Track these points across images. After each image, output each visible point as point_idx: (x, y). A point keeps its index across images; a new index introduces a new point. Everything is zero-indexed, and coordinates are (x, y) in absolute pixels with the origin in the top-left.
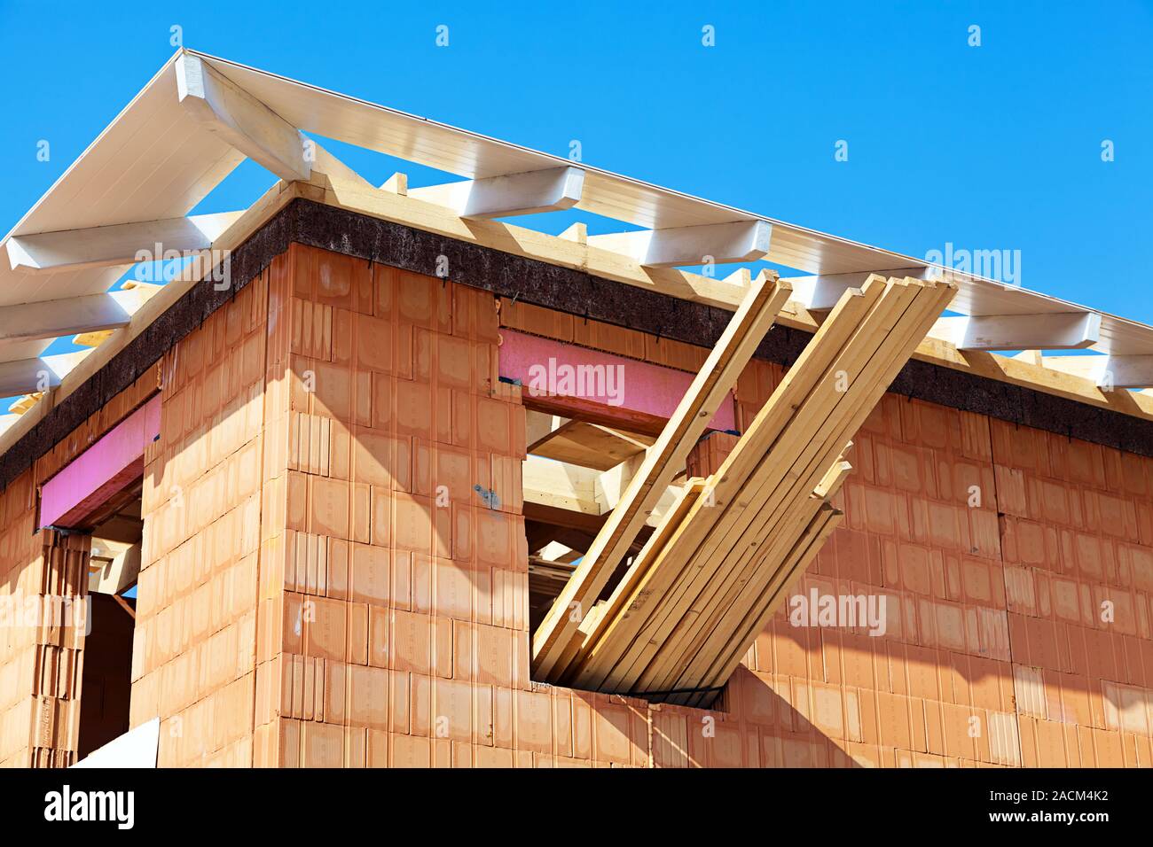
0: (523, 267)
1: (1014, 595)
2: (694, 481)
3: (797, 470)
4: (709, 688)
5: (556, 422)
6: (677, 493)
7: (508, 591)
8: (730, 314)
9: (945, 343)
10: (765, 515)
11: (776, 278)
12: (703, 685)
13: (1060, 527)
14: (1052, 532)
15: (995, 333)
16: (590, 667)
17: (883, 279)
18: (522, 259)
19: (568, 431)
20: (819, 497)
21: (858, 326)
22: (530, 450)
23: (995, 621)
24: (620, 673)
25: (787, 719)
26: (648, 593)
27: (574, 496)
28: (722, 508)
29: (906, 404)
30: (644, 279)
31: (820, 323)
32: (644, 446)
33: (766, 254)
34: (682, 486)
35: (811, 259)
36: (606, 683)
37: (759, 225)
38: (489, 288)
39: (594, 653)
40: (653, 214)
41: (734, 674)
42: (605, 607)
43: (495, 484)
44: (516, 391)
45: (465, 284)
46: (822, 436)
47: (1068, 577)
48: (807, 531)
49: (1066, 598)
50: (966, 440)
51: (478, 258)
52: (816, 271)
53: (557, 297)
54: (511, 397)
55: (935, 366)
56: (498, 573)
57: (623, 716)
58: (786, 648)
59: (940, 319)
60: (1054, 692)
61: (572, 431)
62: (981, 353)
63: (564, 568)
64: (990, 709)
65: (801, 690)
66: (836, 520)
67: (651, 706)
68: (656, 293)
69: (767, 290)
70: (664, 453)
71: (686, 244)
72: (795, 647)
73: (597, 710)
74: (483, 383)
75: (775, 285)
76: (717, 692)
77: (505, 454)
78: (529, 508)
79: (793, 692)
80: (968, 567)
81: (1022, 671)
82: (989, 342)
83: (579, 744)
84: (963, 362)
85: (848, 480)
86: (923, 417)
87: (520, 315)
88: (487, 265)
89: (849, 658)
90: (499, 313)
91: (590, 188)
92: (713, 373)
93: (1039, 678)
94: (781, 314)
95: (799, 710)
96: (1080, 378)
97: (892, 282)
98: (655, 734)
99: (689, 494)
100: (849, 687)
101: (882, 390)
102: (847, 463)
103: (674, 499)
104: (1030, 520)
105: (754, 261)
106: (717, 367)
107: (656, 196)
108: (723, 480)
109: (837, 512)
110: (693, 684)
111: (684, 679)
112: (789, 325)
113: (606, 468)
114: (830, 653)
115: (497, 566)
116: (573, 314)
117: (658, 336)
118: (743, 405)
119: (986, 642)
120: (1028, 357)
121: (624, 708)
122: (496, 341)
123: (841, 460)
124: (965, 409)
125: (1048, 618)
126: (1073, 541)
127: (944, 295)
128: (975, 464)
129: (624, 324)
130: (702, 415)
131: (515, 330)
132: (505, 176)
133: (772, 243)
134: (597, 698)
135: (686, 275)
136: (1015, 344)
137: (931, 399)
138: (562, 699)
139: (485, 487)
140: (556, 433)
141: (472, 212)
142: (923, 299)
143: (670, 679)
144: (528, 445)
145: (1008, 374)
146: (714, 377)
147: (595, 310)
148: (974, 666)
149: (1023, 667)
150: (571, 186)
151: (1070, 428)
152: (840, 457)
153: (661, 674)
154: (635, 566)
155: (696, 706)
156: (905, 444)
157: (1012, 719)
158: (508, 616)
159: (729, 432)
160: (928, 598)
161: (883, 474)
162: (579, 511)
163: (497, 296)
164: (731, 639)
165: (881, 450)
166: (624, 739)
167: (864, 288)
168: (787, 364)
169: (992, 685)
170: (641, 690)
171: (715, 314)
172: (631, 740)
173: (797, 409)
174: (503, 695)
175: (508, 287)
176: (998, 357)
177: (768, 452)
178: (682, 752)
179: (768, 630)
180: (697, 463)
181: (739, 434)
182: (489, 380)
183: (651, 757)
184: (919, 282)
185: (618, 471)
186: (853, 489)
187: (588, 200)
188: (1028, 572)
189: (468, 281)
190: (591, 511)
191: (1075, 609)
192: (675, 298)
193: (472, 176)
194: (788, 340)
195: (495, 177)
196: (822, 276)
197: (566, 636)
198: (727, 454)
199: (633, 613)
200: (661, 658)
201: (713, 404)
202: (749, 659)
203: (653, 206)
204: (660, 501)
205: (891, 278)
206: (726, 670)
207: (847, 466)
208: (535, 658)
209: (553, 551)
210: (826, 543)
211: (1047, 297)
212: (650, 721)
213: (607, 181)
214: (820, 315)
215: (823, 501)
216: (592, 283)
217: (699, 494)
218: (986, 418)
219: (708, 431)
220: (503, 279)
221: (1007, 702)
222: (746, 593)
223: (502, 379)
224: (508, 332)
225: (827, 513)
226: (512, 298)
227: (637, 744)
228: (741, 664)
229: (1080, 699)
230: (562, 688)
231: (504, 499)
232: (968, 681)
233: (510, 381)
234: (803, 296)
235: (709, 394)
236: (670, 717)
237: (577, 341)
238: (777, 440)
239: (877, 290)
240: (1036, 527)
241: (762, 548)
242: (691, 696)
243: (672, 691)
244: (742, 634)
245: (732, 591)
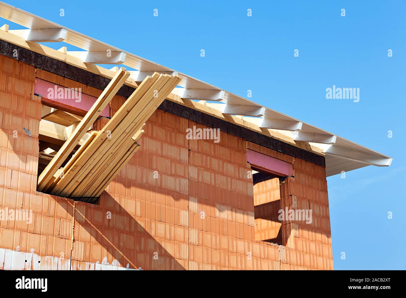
0: (45, 59)
1: (191, 175)
2: (93, 132)
3: (127, 131)
4: (94, 197)
5: (52, 110)
6: (90, 135)
7: (31, 162)
8: (110, 80)
9: (177, 96)
10: (116, 144)
11: (125, 70)
12: (92, 196)
13: (207, 155)
14: (204, 156)
15: (193, 94)
16: (56, 188)
17: (159, 74)
18: (45, 56)
19: (56, 113)
20: (134, 140)
21: (150, 88)
22: (42, 118)
23: (185, 182)
24: (66, 190)
25: (118, 209)
26: (77, 166)
27: (57, 134)
28: (102, 141)
29: (164, 114)
30: (84, 67)
31: (138, 85)
32: (80, 120)
33: (123, 62)
34: (90, 133)
35: (138, 66)
36: (61, 194)
37: (122, 53)
38: (33, 64)
39: (58, 184)
40: (89, 46)
41: (102, 193)
42: (62, 170)
43: (30, 128)
44: (40, 99)
45: (25, 62)
46: (136, 121)
47: (208, 170)
48: (129, 150)
49: (207, 177)
50: (181, 126)
51: (30, 55)
52: (139, 70)
53: (55, 70)
54: (38, 100)
55: (173, 102)
56: (29, 156)
57: (65, 204)
58: (119, 186)
59: (175, 88)
60: (201, 205)
61: (57, 113)
62: (188, 100)
63: (51, 156)
64: (181, 209)
65: (123, 200)
66: (138, 147)
67: (75, 202)
68: (88, 72)
69: (122, 74)
70: (86, 122)
71: (99, 57)
72: (122, 186)
73: (57, 202)
74: (29, 95)
75: (125, 73)
76: (97, 198)
77: (34, 118)
78: (41, 136)
79: (120, 200)
80: (178, 165)
81: (192, 198)
82: (190, 97)
83: (51, 212)
84: (182, 102)
85: (143, 136)
86: (168, 118)
87: (43, 74)
88: (33, 57)
89: (139, 191)
90: (36, 73)
91: (69, 36)
92: (103, 98)
93: (197, 201)
94: (126, 82)
95: (122, 206)
96: (218, 111)
97: (161, 75)
98: (75, 210)
99: (92, 136)
100: (138, 200)
101: (156, 108)
102: (143, 130)
103: (88, 136)
104: (198, 152)
105: (119, 64)
106: (104, 97)
107: (90, 41)
108: (104, 132)
109: (139, 145)
110: (89, 195)
111: (86, 194)
112: (129, 86)
113: (68, 126)
114: (133, 189)
115: (27, 154)
116: (60, 76)
117: (87, 85)
118: (112, 109)
119: (181, 188)
120: (202, 102)
121: (66, 202)
122: (34, 82)
123: (141, 129)
124: (181, 117)
125: (201, 183)
126: (211, 160)
127: (177, 80)
128: (183, 134)
129: (77, 80)
130: (98, 111)
131: (41, 79)
132: (41, 29)
133: (126, 59)
134: (58, 198)
135: (98, 66)
136: (199, 98)
137: (172, 113)
138: (46, 198)
139: (26, 128)
140: (52, 113)
141: (29, 40)
142: (170, 81)
143: (82, 194)
144: (42, 117)
145: (196, 107)
146: (103, 100)
147: (68, 75)
148: (177, 196)
149: (192, 197)
150: (63, 34)
151: (213, 125)
152: (141, 128)
153: (79, 192)
154: (74, 156)
155: (89, 202)
156: (162, 126)
157: (187, 213)
158: (31, 170)
159: (107, 117)
160: (165, 174)
161: (155, 135)
162: (58, 139)
163: (36, 68)
164: (102, 182)
165: (154, 127)
166: (65, 211)
167: (153, 76)
168: (127, 98)
169: (183, 202)
170: (72, 196)
171: (106, 80)
172: (67, 212)
173: (129, 112)
174: (27, 195)
175: (40, 65)
176: (193, 102)
177: (119, 125)
178: (84, 217)
179: (114, 180)
180: (96, 127)
181: (110, 118)
182: (31, 94)
183: (73, 218)
184: (170, 76)
185: (72, 126)
186: (145, 138)
187: (68, 40)
188: (196, 168)
189: (26, 62)
190: (62, 139)
191: (209, 181)
192: (93, 74)
193: (30, 28)
194: (128, 90)
195: (38, 29)
196: (141, 71)
197: (49, 178)
198: (106, 124)
199: (71, 172)
200: (79, 187)
201: (102, 108)
202: (107, 189)
203: (89, 44)
204: (83, 137)
205: (161, 74)
206: (100, 191)
207: (143, 131)
208: (38, 184)
209: (49, 151)
210: (134, 155)
211: (209, 84)
212: (74, 206)
213: (74, 34)
214: (138, 83)
215: (134, 141)
216: (67, 66)
217: (96, 136)
218: (188, 120)
219: (100, 117)
220: (38, 62)
221: (186, 207)
222: (108, 169)
223: (35, 94)
224: (38, 80)
225: (135, 145)
226: (40, 68)
227: (69, 213)
228: (105, 190)
229: (208, 208)
230: (46, 194)
231: (32, 133)
232: (175, 200)
233: (38, 95)
234: (134, 77)
235: (101, 105)
236: (81, 205)
237: (60, 84)
238: (121, 121)
239: (156, 77)
240: (200, 155)
241: (114, 155)
242: (88, 199)
243: (82, 197)
244: (106, 181)
245: (104, 167)
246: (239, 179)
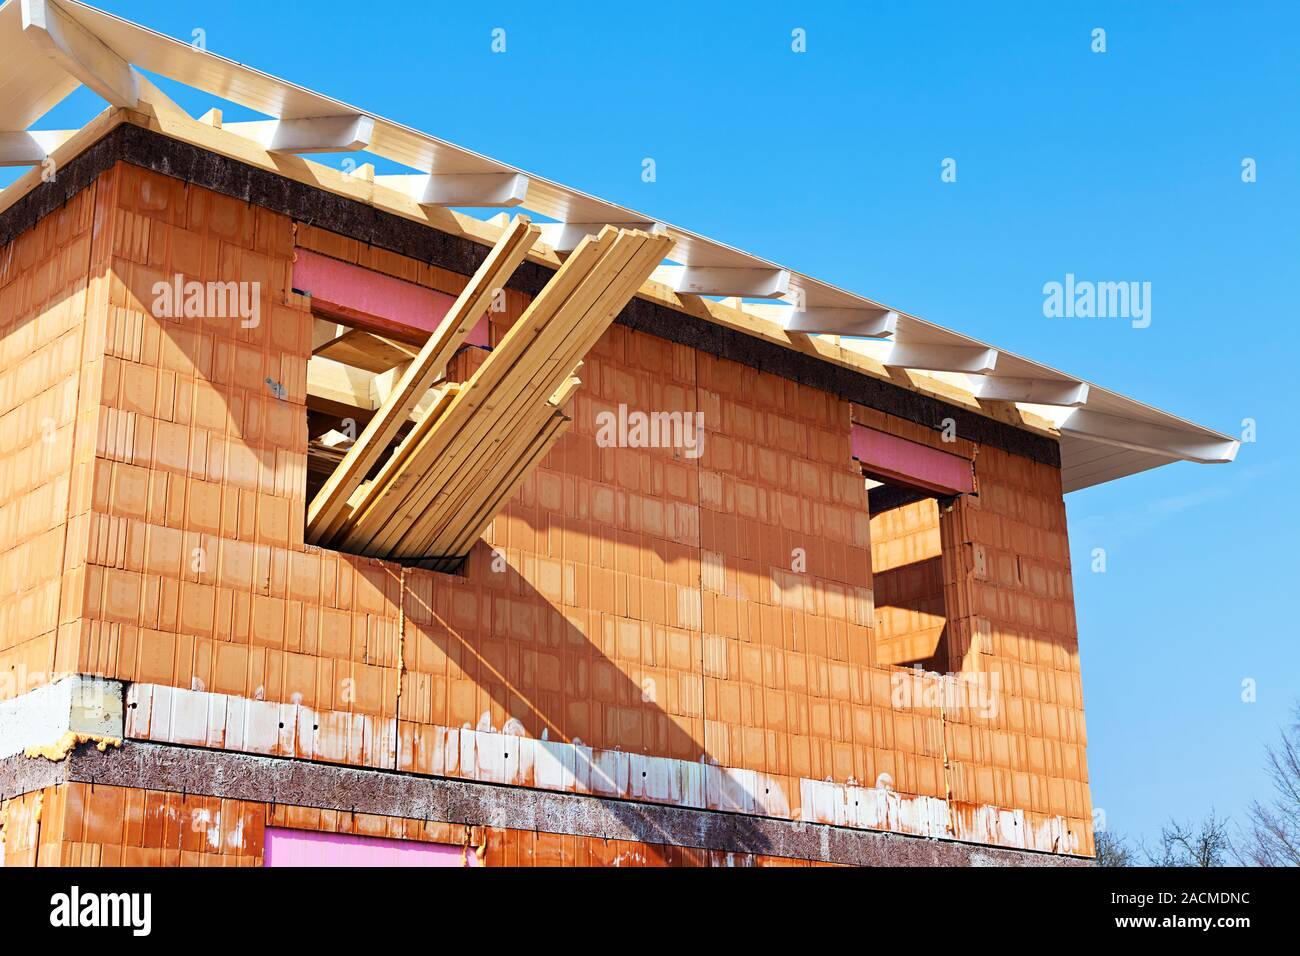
0: (318, 197)
1: (706, 494)
2: (447, 387)
3: (536, 382)
4: (453, 557)
5: (340, 330)
6: (438, 395)
7: (289, 467)
8: (489, 249)
9: (664, 287)
10: (508, 417)
11: (528, 222)
12: (448, 554)
13: (746, 441)
14: (739, 446)
15: (705, 281)
16: (354, 534)
17: (616, 229)
18: (318, 190)
19: (350, 339)
20: (553, 405)
21: (593, 267)
22: (315, 353)
23: (689, 513)
24: (380, 540)
25: (516, 586)
26: (407, 476)
27: (352, 393)
28: (473, 409)
29: (631, 336)
30: (420, 216)
31: (563, 262)
32: (413, 355)
33: (522, 202)
34: (440, 389)
35: (560, 210)
36: (368, 548)
37: (518, 177)
38: (288, 213)
39: (359, 523)
40: (431, 161)
41: (475, 546)
42: (370, 486)
43: (284, 380)
44: (307, 301)
45: (268, 208)
46: (559, 355)
47: (750, 482)
48: (541, 433)
49: (748, 499)
50: (677, 366)
51: (280, 186)
52: (564, 220)
53: (346, 225)
54: (302, 306)
55: (655, 305)
56: (282, 453)
57: (380, 576)
58: (519, 528)
59: (659, 266)
60: (732, 574)
61: (353, 339)
62: (694, 296)
63: (340, 451)
64: (680, 584)
65: (528, 562)
66: (566, 424)
67: (404, 569)
68: (431, 228)
69: (520, 231)
70: (427, 361)
71: (456, 188)
72: (526, 526)
73: (359, 570)
74: (278, 293)
75: (526, 230)
76: (459, 560)
77: (293, 353)
78: (311, 399)
79: (521, 563)
80: (670, 469)
81: (707, 555)
82: (700, 288)
83: (342, 596)
84: (678, 302)
85: (578, 393)
86: (642, 346)
87: (314, 237)
88: (287, 193)
89: (568, 537)
90: (295, 235)
91: (381, 132)
92: (471, 297)
93: (721, 562)
94: (530, 252)
95: (526, 578)
96: (770, 322)
97: (622, 232)
98: (406, 592)
99: (446, 396)
100: (568, 561)
101: (609, 321)
102: (577, 379)
103: (434, 397)
104: (722, 434)
105: (512, 206)
106: (475, 292)
107: (435, 146)
108: (475, 386)
109: (566, 419)
110: (441, 552)
111: (433, 548)
112: (538, 262)
113: (380, 371)
114: (554, 534)
115: (280, 446)
116: (359, 240)
117: (429, 264)
118: (495, 326)
119: (681, 530)
120: (731, 302)
121: (381, 570)
122: (291, 258)
123: (572, 376)
124: (677, 342)
125: (732, 514)
126: (755, 453)
127: (665, 246)
128: (682, 387)
129: (401, 251)
130: (460, 332)
131: (308, 250)
132: (307, 119)
133: (528, 193)
134: (359, 560)
135: (456, 214)
136: (720, 291)
137: (650, 331)
138: (329, 562)
139: (274, 380)
140: (340, 339)
141: (274, 148)
142: (648, 247)
143: (419, 551)
144: (313, 349)
145: (714, 315)
146: (472, 300)
147: (378, 238)
148: (670, 550)
149: (709, 553)
150: (362, 131)
151: (760, 362)
152: (572, 373)
153: (414, 543)
154: (398, 451)
155: (441, 571)
156: (627, 367)
157: (697, 593)
158: (288, 489)
159: (483, 348)
160: (637, 492)
161: (607, 390)
162: (355, 405)
163: (295, 220)
164: (474, 517)
165: (606, 369)
166: (379, 595)
167: (600, 235)
168: (534, 294)
169: (683, 564)
170: (396, 556)
171: (477, 249)
172: (386, 596)
173: (539, 332)
174: (280, 554)
175: (304, 213)
176: (707, 301)
177: (513, 366)
178: (427, 608)
179: (505, 512)
180: (456, 372)
181: (491, 350)
182: (284, 290)
183: (401, 611)
184: (645, 234)
185: (391, 373)
186: (582, 400)
187: (377, 145)
188: (719, 477)
189: (270, 206)
190: (365, 406)
191: (753, 508)
192: (445, 233)
193: (278, 116)
194: (537, 275)
195: (298, 119)
196: (569, 224)
197: (336, 508)
198: (480, 365)
199: (394, 492)
200: (415, 530)
201: (469, 324)
202: (487, 535)
203: (432, 155)
204: (422, 400)
205: (623, 230)
206: (468, 542)
207: (577, 381)
208: (309, 523)
209: (332, 438)
210: (555, 445)
211: (749, 254)
212: (402, 581)
213: (393, 130)
214: (563, 255)
215: (556, 409)
216: (376, 216)
217: (454, 396)
218: (693, 350)
219: (464, 347)
220: (300, 206)
221: (694, 579)
222: (487, 481)
223: (295, 291)
224: (301, 251)
225: (559, 419)
226: (307, 222)
227: (390, 600)
228: (481, 539)
229: (753, 580)
230: (330, 551)
231: (289, 391)
232: (665, 561)
233: (302, 293)
234: (550, 240)
235: (466, 315)
236: (419, 578)
237: (360, 263)
238: (521, 356)
239: (610, 239)
240: (727, 441)
241: (503, 444)
242: (438, 563)
243: (422, 558)
244: (483, 514)
245: (477, 479)
246: (832, 503)
